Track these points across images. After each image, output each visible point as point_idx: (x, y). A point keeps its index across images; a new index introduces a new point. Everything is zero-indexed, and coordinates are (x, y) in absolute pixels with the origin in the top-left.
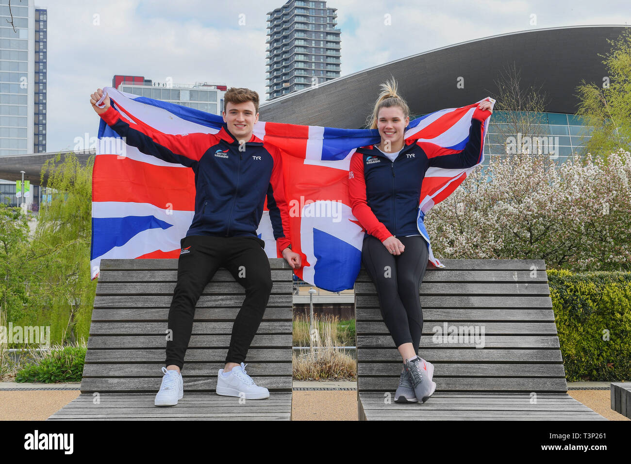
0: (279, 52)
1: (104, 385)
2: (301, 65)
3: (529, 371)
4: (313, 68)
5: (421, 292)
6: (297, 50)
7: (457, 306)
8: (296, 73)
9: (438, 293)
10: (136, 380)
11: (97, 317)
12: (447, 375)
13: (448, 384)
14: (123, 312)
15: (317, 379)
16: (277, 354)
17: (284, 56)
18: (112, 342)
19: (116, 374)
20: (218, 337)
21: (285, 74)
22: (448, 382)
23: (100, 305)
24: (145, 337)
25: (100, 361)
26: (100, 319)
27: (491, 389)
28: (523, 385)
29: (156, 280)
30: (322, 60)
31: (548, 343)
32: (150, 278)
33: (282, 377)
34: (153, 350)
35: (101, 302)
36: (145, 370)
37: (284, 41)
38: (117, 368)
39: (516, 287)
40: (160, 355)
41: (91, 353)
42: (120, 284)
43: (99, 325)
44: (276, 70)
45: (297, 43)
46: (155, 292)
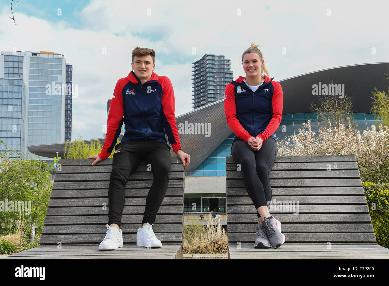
0: (199, 84)
1: (55, 239)
2: (211, 91)
3: (348, 229)
4: (218, 92)
5: (271, 177)
6: (208, 83)
7: (295, 186)
8: (208, 96)
9: (282, 177)
10: (77, 236)
11: (53, 196)
12: (290, 231)
13: (291, 237)
14: (71, 192)
15: (211, 252)
16: (172, 218)
17: (201, 87)
18: (62, 211)
19: (64, 232)
20: (132, 207)
21: (202, 97)
22: (291, 236)
23: (56, 188)
24: (84, 208)
25: (53, 223)
26: (56, 197)
27: (321, 241)
28: (344, 238)
29: (94, 172)
30: (223, 88)
31: (360, 209)
32: (90, 170)
33: (175, 234)
34: (89, 216)
35: (57, 186)
36: (83, 229)
37: (201, 78)
38: (64, 228)
39: (336, 172)
40: (93, 220)
41: (48, 218)
42: (70, 174)
43: (55, 200)
44: (197, 94)
45: (208, 79)
46: (93, 179)
